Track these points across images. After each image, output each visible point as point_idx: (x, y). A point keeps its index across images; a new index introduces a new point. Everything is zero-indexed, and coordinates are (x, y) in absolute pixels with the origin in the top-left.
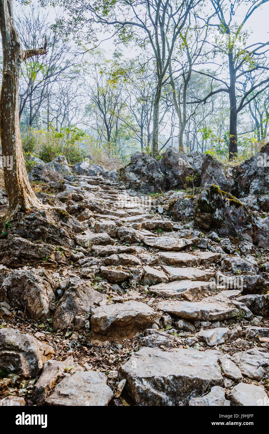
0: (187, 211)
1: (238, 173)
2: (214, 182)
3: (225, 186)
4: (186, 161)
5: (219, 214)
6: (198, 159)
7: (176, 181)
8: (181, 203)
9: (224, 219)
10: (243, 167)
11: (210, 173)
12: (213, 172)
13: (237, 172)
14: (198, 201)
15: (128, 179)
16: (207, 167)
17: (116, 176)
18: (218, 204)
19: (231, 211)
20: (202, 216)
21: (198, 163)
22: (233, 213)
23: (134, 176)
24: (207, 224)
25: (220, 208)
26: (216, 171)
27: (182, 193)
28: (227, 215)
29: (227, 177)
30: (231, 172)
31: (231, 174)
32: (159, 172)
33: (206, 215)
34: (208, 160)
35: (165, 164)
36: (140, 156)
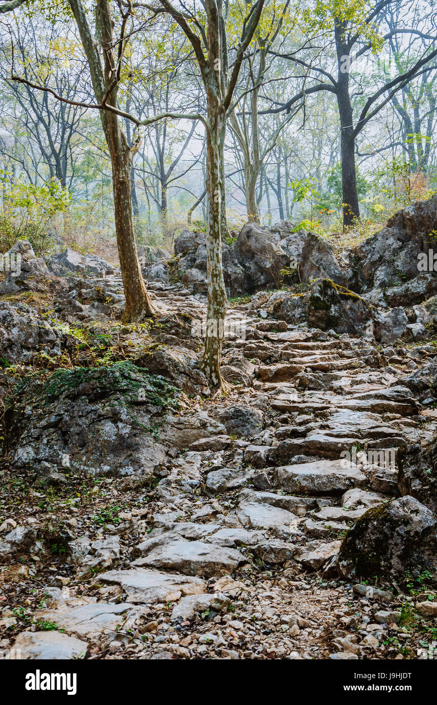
0: (297, 312)
1: (358, 259)
2: (323, 274)
3: (339, 279)
4: (276, 244)
5: (335, 311)
6: (294, 240)
7: (262, 277)
8: (289, 303)
9: (341, 315)
10: (364, 250)
11: (317, 262)
12: (321, 260)
13: (356, 257)
14: (311, 298)
15: (191, 278)
16: (310, 252)
17: (164, 276)
18: (333, 300)
19: (348, 307)
20: (317, 314)
21: (294, 246)
22: (351, 309)
23: (199, 273)
24: (322, 322)
25: (335, 304)
26: (325, 259)
27: (284, 292)
28: (344, 311)
29: (341, 266)
30: (346, 258)
31: (347, 261)
32: (236, 265)
33: (320, 313)
34: (312, 242)
35: (241, 251)
36: (190, 238)
